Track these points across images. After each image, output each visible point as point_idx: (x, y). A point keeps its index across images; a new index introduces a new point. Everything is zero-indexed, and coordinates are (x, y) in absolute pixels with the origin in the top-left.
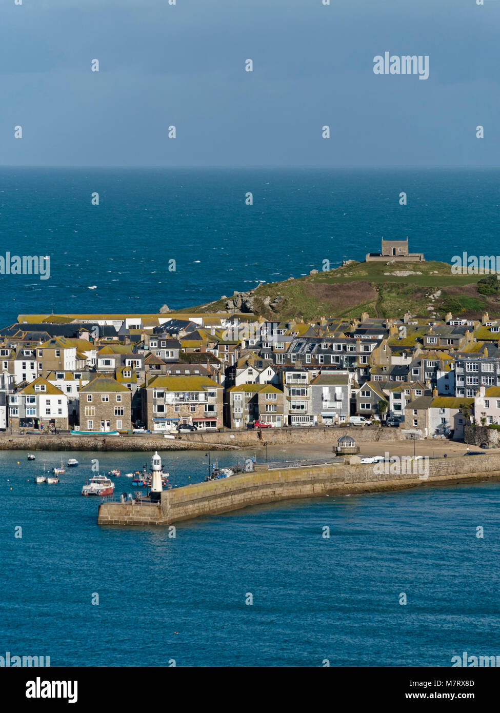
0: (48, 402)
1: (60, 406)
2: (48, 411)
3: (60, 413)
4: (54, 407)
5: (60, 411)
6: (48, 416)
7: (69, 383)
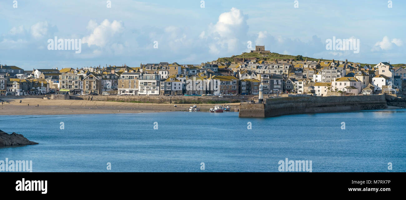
0: (175, 85)
1: (180, 86)
2: (175, 88)
3: (179, 88)
4: (177, 87)
5: (180, 88)
6: (175, 90)
7: (181, 79)
